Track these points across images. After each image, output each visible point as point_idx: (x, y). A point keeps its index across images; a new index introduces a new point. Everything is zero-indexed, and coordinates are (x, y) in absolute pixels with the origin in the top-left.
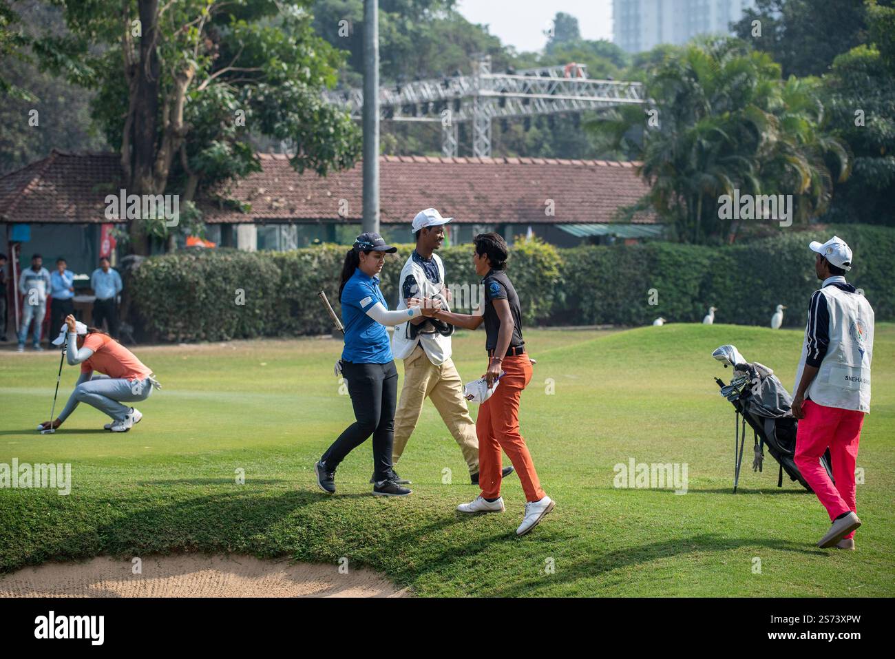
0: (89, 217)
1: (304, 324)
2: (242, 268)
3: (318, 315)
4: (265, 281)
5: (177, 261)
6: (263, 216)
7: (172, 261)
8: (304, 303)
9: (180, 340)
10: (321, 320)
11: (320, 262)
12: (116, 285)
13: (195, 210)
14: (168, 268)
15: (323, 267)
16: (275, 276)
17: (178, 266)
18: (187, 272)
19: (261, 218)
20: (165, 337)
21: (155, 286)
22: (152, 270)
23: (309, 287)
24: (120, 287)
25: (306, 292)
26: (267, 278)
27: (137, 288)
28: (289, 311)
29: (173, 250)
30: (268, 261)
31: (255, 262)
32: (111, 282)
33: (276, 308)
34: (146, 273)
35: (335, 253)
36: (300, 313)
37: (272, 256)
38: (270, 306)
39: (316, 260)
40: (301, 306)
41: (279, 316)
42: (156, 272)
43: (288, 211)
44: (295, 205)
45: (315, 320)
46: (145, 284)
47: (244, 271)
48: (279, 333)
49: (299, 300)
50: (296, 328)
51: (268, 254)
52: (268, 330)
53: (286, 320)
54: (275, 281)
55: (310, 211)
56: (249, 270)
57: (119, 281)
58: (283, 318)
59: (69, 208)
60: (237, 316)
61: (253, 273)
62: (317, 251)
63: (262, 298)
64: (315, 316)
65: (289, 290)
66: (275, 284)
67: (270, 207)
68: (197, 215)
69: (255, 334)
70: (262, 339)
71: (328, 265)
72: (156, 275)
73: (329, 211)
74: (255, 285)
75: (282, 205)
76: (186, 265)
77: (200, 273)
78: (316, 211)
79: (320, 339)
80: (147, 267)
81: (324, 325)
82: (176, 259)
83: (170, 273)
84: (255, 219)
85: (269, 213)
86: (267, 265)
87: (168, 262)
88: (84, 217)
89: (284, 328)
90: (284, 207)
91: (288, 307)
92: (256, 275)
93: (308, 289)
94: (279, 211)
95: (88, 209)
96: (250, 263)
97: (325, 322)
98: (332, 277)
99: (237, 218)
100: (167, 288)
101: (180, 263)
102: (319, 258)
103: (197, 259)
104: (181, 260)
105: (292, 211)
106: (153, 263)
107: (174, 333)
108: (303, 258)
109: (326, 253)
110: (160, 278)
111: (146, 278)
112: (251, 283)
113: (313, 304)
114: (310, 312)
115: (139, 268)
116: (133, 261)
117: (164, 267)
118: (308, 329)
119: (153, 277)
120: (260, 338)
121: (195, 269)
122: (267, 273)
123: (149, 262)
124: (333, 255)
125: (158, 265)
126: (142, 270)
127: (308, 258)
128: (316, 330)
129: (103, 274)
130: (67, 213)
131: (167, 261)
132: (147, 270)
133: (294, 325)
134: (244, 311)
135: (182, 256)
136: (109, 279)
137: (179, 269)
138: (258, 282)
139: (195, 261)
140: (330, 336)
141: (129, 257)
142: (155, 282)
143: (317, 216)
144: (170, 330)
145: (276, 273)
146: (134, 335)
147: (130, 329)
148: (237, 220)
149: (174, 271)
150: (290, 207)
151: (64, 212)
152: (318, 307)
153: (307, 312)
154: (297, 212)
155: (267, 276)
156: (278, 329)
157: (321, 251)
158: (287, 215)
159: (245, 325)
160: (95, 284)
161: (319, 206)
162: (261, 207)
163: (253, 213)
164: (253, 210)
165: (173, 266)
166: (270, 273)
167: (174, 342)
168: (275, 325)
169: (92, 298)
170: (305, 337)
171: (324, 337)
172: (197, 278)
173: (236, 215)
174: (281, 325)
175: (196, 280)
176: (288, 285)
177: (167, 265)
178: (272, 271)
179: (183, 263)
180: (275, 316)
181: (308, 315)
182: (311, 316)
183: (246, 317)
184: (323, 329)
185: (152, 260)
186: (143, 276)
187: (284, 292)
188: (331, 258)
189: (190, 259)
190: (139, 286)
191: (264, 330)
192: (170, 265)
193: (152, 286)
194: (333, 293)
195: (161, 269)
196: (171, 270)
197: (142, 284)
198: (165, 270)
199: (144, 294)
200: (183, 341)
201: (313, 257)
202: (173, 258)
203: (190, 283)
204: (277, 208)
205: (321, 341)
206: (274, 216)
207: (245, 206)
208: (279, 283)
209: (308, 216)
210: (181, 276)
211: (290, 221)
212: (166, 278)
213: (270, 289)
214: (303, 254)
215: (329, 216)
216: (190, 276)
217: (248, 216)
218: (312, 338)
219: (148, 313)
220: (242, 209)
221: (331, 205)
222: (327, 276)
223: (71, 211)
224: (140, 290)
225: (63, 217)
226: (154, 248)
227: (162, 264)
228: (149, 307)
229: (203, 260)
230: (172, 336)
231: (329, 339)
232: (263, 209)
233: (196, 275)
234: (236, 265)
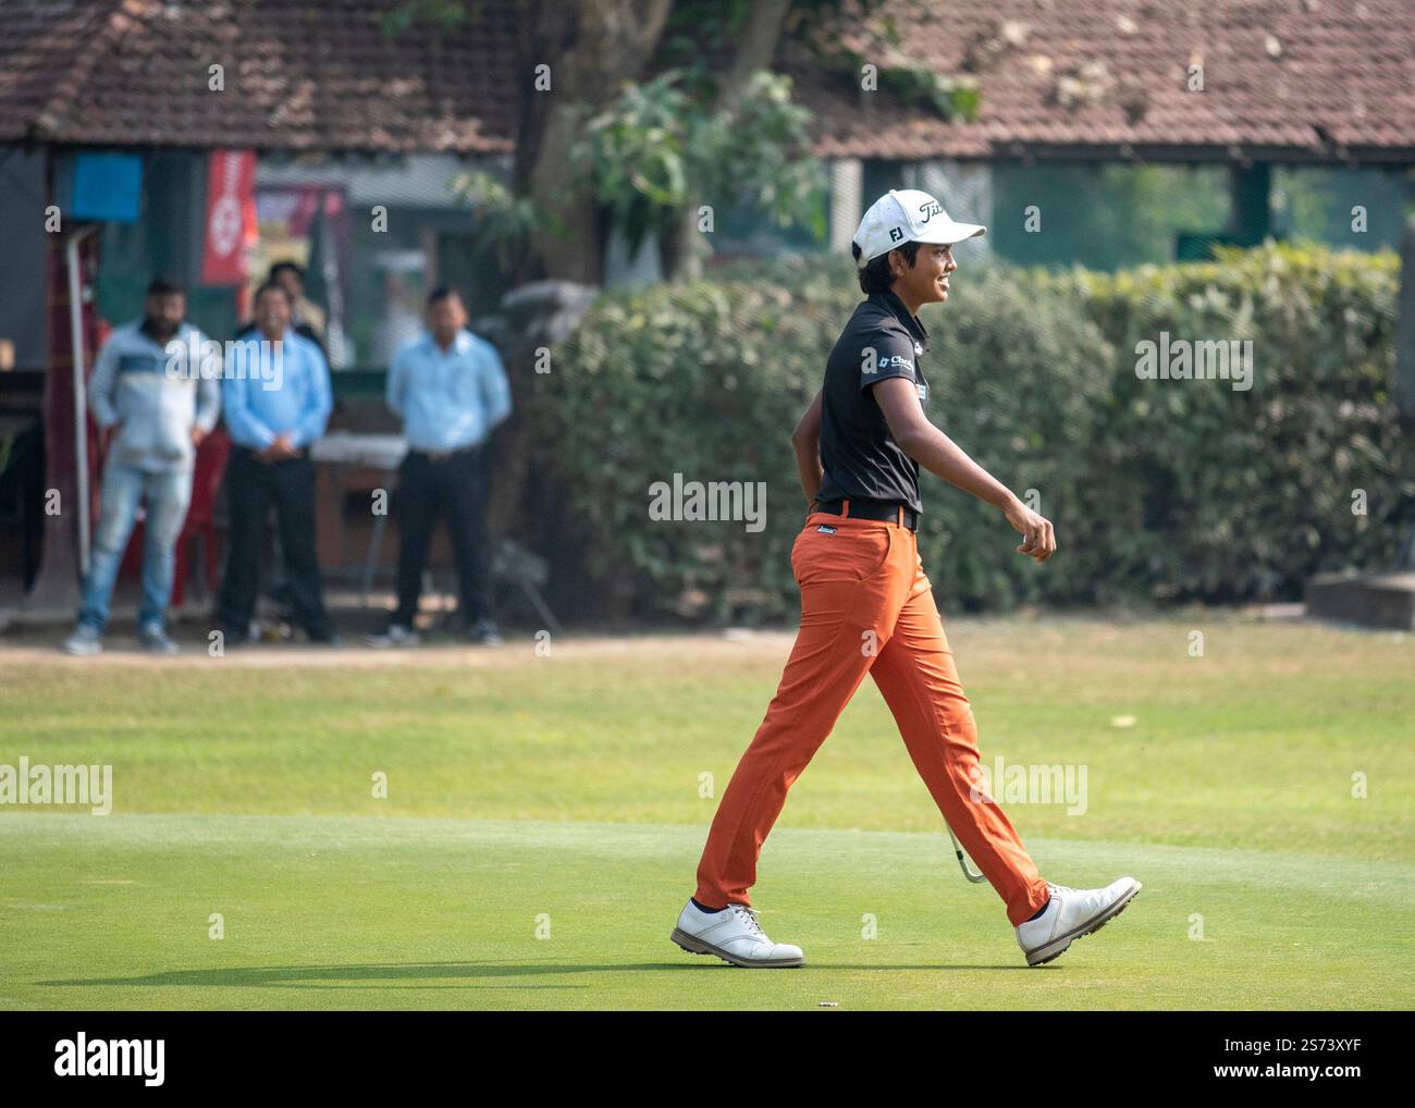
0: (366, 128)
1: (1196, 557)
2: (966, 337)
3: (1251, 524)
4: (1056, 390)
5: (723, 307)
6: (1026, 133)
7: (702, 307)
8: (1197, 478)
9: (725, 611)
10: (1262, 546)
11: (1261, 318)
12: (485, 399)
13: (786, 108)
14: (688, 334)
15: (1272, 339)
16: (1092, 370)
17: (725, 328)
18: (760, 350)
19: (1017, 141)
20: (668, 603)
21: (636, 405)
22: (624, 339)
23: (1219, 417)
24: (502, 405)
25: (1207, 433)
26: (1064, 381)
27: (567, 409)
28: (1137, 506)
29: (694, 266)
30: (1067, 314)
31: (1017, 316)
32: (467, 389)
33: (1092, 494)
34: (600, 351)
35: (1321, 284)
36: (1180, 515)
37: (1075, 290)
38: (1069, 489)
39: (1247, 309)
40: (1186, 490)
41: (1100, 527)
42: (641, 348)
43: (1118, 115)
44: (1143, 92)
45: (1238, 546)
46: (597, 394)
47: (975, 348)
48: (1102, 590)
49: (1179, 465)
50: (1163, 576)
51: (1063, 282)
52: (1059, 582)
53: (1126, 544)
54: (1091, 389)
55: (1205, 115)
56: (995, 348)
57: (499, 385)
58: (1114, 534)
59: (288, 93)
60: (946, 527)
61: (1013, 358)
62: (1249, 277)
63: (1041, 456)
64: (1238, 530)
65: (1142, 425)
66: (1092, 402)
67: (1051, 98)
68: (796, 129)
69: (1008, 599)
70: (1038, 618)
71: (1293, 330)
72: (639, 358)
73: (1276, 114)
74: (1016, 404)
75: (1096, 91)
76: (754, 326)
77: (807, 354)
78: (1228, 114)
79: (1261, 620)
80: (603, 328)
81: (1272, 564)
82: (718, 297)
83: (694, 356)
84: (996, 143)
85: (1046, 122)
86: (1061, 328)
87: (688, 310)
88: (348, 130)
89: (1120, 574)
90: (1106, 100)
91: (1137, 491)
92: (1019, 369)
93: (1214, 424)
94: (1085, 113)
95: (362, 96)
96: (999, 319)
97: (1278, 554)
98: (1309, 375)
99: (927, 138)
100: (682, 412)
101: (732, 317)
102: (1259, 301)
103: (799, 299)
104: (735, 302)
105: (1135, 113)
106: (630, 314)
107: (702, 585)
108: (1198, 302)
109: (1284, 281)
110: (657, 372)
111: (604, 371)
112: (1000, 394)
113: (1231, 482)
114: (1221, 514)
115: (575, 336)
116: (552, 307)
117: (670, 330)
118: (1212, 578)
119: (630, 370)
120: (1028, 613)
121: (790, 340)
122: (1063, 358)
123: (616, 314)
124: (1312, 292)
125: (647, 324)
126: (587, 339)
127: (1218, 300)
128: (1241, 584)
129: (436, 352)
130: (282, 114)
131: (679, 305)
132: (608, 343)
133: (1156, 564)
134: (972, 507)
135: (738, 287)
136: (456, 374)
137: (731, 340)
138: (1026, 393)
139: (790, 310)
140: (1296, 610)
141: (539, 290)
142: (642, 388)
143: (1231, 134)
144: (690, 574)
145: (1097, 360)
146: (547, 591)
147: (534, 571)
148: (925, 149)
149: (709, 345)
150: (1127, 98)
151: (270, 110)
152: (1253, 495)
153: (1209, 512)
154: (1153, 117)
155: (1064, 370)
156: (1095, 576)
157: (1266, 275)
158: (1116, 131)
159: (973, 560)
160: (404, 392)
161: (1239, 96)
162: (1017, 96)
163: (985, 122)
164: (987, 108)
165: (708, 321)
166: (1075, 357)
167: (702, 622)
168: (1083, 564)
169: (390, 449)
170: (1195, 610)
171: (1272, 611)
172: (799, 373)
173: (921, 127)
174: (1110, 563)
175: (795, 383)
176: (1141, 408)
177: (683, 321)
178: (1083, 351)
179: (744, 316)
180: (1086, 527)
181: (1212, 526)
182: (1223, 530)
183: (980, 531)
184: (1268, 579)
185: (624, 302)
186: (592, 363)
187: (1122, 435)
188: (1305, 302)
189: (770, 300)
190: (573, 402)
191: (1042, 580)
192: (694, 325)
193: (623, 404)
194: (1312, 439)
195: (660, 338)
196: (697, 343)
197: (585, 394)
198: (677, 340)
199: (595, 434)
200: (740, 617)
201: (1235, 297)
202: (704, 297)
203: (773, 395)
204: (1078, 103)
205: (1263, 630)
206: (1064, 133)
207: (954, 96)
208: (1107, 396)
209: (1196, 136)
210: (737, 366)
211: (1127, 152)
212: (676, 376)
213: (1076, 422)
214: (1199, 287)
215: (1278, 137)
216: (773, 367)
217: (965, 130)
218: (1224, 612)
219: (609, 508)
220: (942, 102)
221: (1283, 93)
222: (1290, 372)
223: (297, 102)
224: (579, 417)
225: (270, 129)
226: (617, 248)
227: (664, 319)
228: (612, 486)
229: (820, 304)
230: (695, 598)
231: (1293, 620)
232: (1023, 105)
233: (796, 361)
234: (946, 325)
